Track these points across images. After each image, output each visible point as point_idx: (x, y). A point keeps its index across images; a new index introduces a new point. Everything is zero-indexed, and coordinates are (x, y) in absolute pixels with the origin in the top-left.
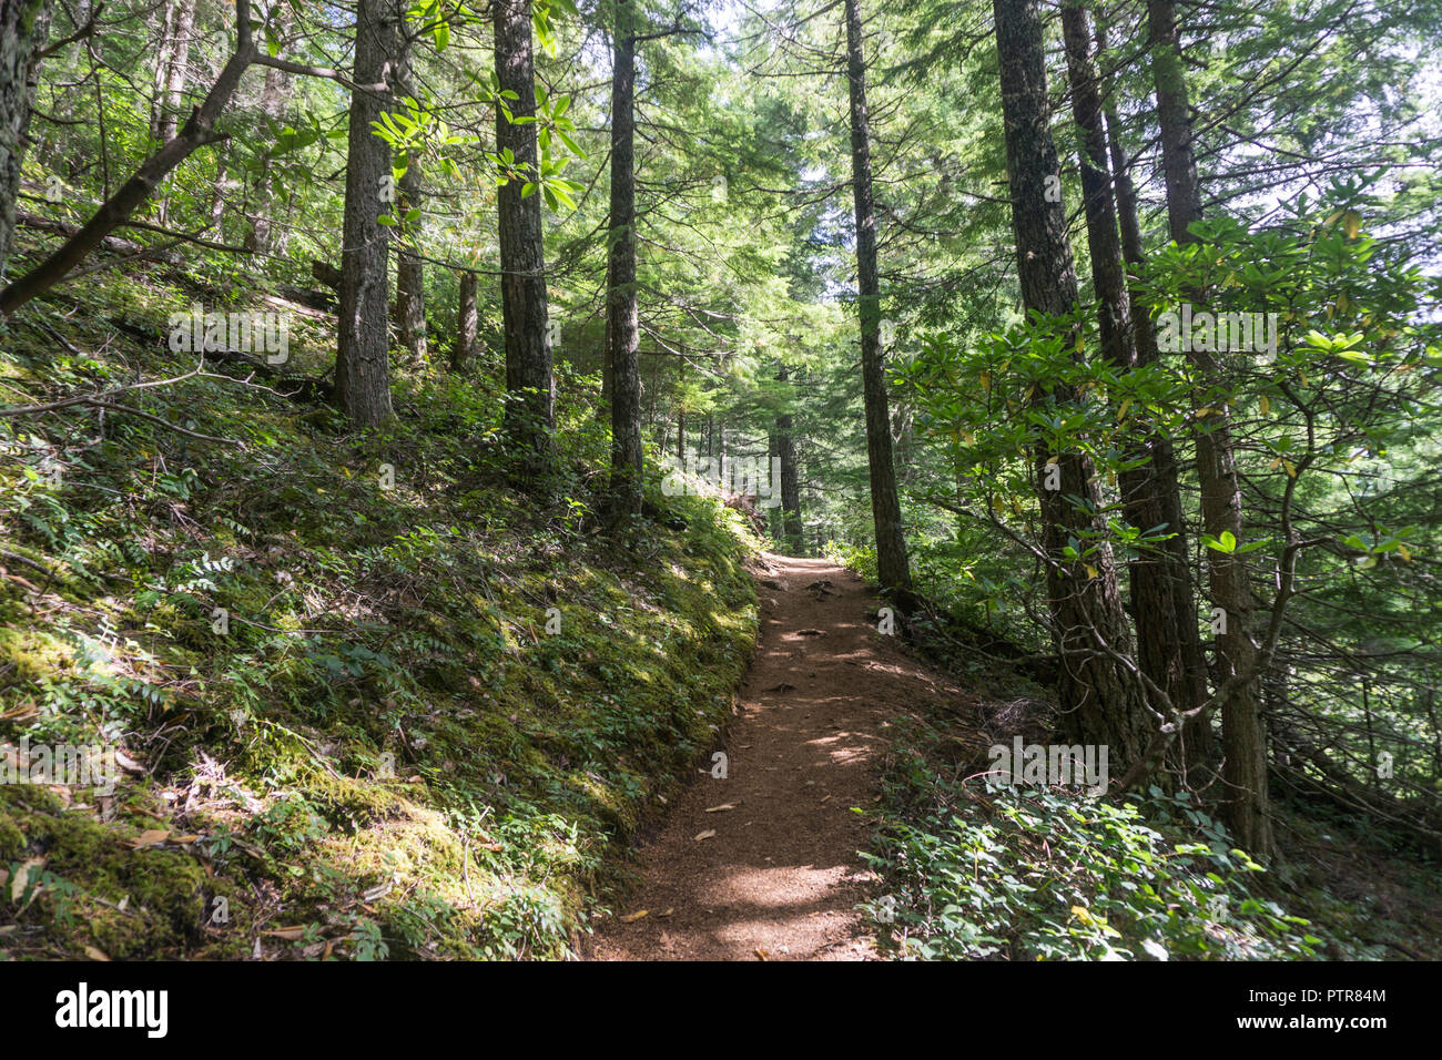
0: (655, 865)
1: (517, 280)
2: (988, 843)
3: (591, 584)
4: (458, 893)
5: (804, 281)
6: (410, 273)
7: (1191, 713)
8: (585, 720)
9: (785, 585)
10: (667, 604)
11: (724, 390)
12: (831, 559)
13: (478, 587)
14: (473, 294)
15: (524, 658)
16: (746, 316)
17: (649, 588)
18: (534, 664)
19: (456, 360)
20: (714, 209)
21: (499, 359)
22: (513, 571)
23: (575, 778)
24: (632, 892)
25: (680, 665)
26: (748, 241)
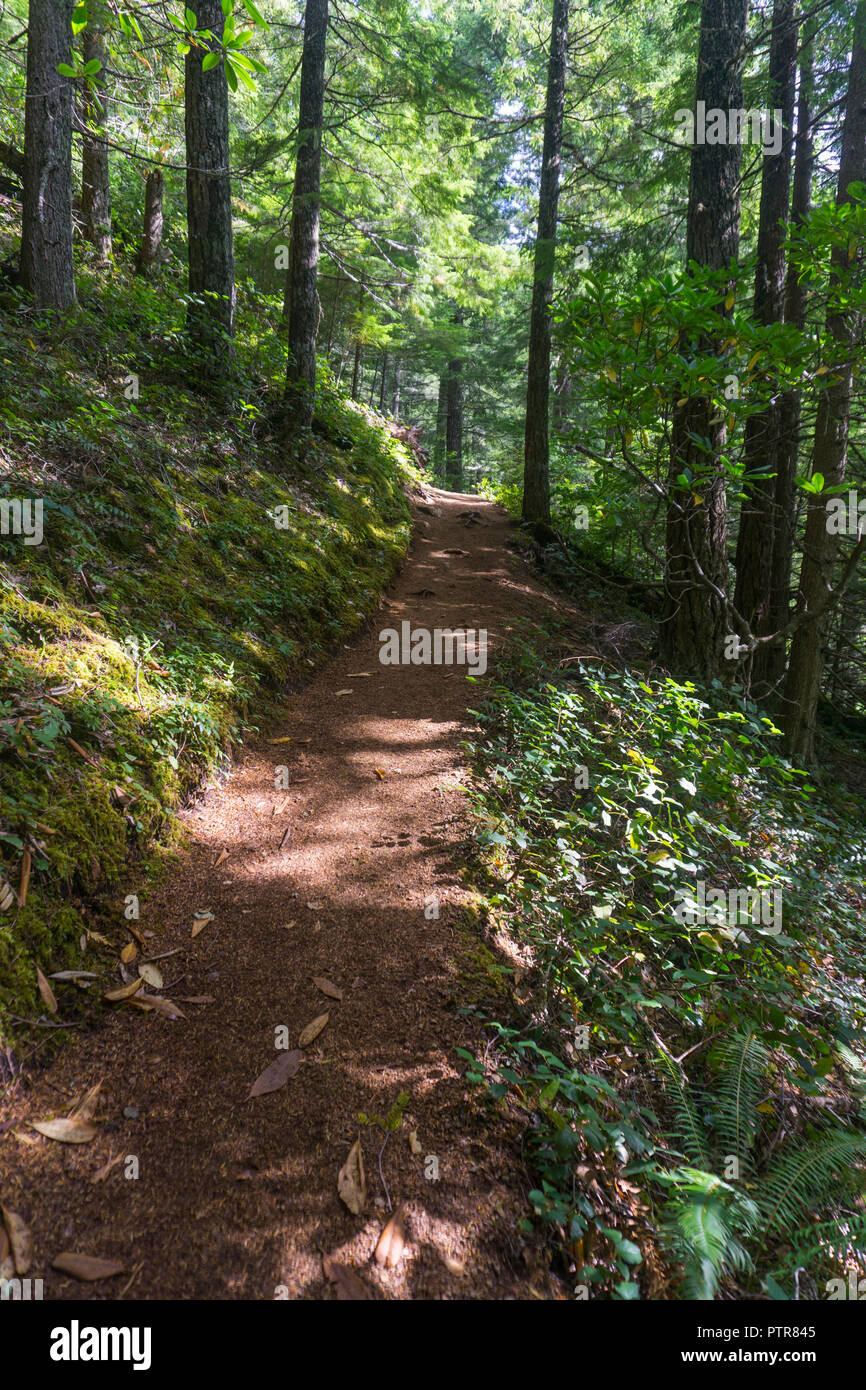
0: (300, 709)
1: (202, 178)
2: (571, 704)
3: (262, 485)
4: (131, 700)
5: (487, 225)
6: (95, 163)
7: (765, 639)
8: (247, 591)
9: (439, 512)
10: (329, 510)
11: (401, 326)
12: (483, 495)
13: (155, 470)
14: (159, 196)
15: (196, 537)
16: (427, 250)
17: (314, 495)
18: (205, 542)
19: (141, 261)
20: (405, 130)
21: (183, 268)
22: (190, 463)
23: (236, 635)
24: (279, 724)
25: (336, 561)
26: (435, 169)
